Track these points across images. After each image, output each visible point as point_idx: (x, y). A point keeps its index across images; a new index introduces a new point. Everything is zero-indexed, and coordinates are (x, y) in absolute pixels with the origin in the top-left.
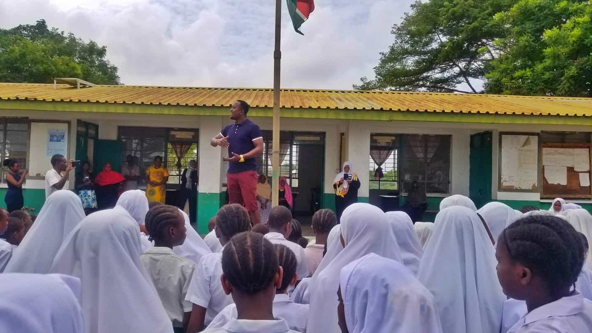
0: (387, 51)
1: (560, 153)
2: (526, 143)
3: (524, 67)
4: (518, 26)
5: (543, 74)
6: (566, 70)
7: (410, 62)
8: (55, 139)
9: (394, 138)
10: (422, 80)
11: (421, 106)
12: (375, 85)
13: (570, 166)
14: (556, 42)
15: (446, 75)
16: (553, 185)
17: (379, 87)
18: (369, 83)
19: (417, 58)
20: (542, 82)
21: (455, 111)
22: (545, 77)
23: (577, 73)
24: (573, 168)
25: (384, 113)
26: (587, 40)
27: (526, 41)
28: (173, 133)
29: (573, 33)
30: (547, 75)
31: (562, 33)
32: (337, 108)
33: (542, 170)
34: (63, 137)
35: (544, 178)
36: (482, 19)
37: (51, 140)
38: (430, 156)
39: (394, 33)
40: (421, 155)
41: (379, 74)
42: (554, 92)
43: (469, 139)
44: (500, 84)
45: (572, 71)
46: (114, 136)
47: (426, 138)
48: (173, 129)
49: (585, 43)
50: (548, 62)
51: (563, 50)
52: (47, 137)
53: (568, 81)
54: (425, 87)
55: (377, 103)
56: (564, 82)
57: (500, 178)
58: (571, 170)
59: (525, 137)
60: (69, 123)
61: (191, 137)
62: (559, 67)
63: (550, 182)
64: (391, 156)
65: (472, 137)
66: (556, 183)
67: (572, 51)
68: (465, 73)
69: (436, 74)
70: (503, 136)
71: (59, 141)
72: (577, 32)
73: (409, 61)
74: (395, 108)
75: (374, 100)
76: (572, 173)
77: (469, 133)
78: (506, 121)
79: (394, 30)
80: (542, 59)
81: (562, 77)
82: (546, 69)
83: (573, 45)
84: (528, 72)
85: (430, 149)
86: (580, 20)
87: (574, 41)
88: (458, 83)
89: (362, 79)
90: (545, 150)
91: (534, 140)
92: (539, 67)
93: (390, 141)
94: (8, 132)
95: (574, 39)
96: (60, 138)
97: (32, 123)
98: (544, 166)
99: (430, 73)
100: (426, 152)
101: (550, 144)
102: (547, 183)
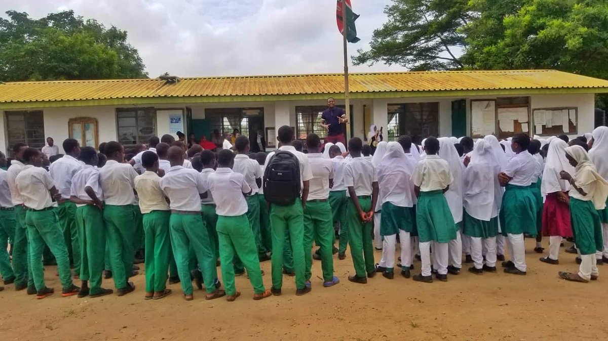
0: (381, 28)
1: (510, 112)
2: (487, 106)
3: (491, 44)
4: (486, 11)
5: (504, 49)
6: (521, 46)
7: (400, 37)
8: (174, 121)
9: (399, 106)
10: (410, 50)
11: (419, 85)
12: (370, 55)
13: (515, 119)
14: (513, 25)
15: (431, 44)
16: (505, 132)
17: (374, 58)
18: (364, 54)
19: (406, 32)
20: (504, 55)
21: (442, 89)
22: (506, 51)
23: (529, 49)
24: (518, 121)
25: (398, 93)
26: (534, 24)
27: (492, 24)
28: (244, 111)
29: (524, 19)
30: (507, 50)
31: (517, 19)
32: (368, 91)
33: (497, 123)
34: (180, 119)
35: (499, 128)
36: (460, 5)
37: (172, 122)
38: (425, 117)
39: (386, 12)
40: (418, 117)
41: (374, 48)
42: (510, 66)
43: (451, 104)
44: (473, 57)
45: (525, 48)
46: (203, 117)
47: (422, 105)
48: (244, 109)
49: (534, 26)
50: (508, 40)
51: (519, 32)
52: (168, 120)
53: (523, 55)
54: (412, 55)
55: (391, 85)
56: (519, 56)
57: (471, 130)
58: (516, 122)
59: (487, 102)
60: (183, 109)
61: (257, 114)
62: (515, 44)
63: (503, 131)
64: (394, 118)
65: (453, 103)
66: (507, 131)
67: (525, 31)
68: (445, 42)
69: (422, 44)
70: (473, 102)
71: (177, 122)
72: (528, 18)
73: (399, 35)
74: (405, 90)
75: (388, 82)
76: (517, 124)
77: (451, 101)
78: (473, 94)
79: (387, 10)
80: (503, 38)
81: (517, 52)
82: (507, 45)
83: (525, 27)
84: (493, 48)
85: (424, 113)
86: (530, 8)
87: (526, 25)
88: (440, 51)
89: (358, 51)
90: (500, 110)
91: (493, 104)
92: (501, 44)
93: (397, 109)
94: (139, 118)
95: (525, 23)
96: (178, 121)
97: (157, 111)
98: (499, 121)
99: (416, 44)
100: (422, 115)
101: (503, 106)
102: (501, 131)
